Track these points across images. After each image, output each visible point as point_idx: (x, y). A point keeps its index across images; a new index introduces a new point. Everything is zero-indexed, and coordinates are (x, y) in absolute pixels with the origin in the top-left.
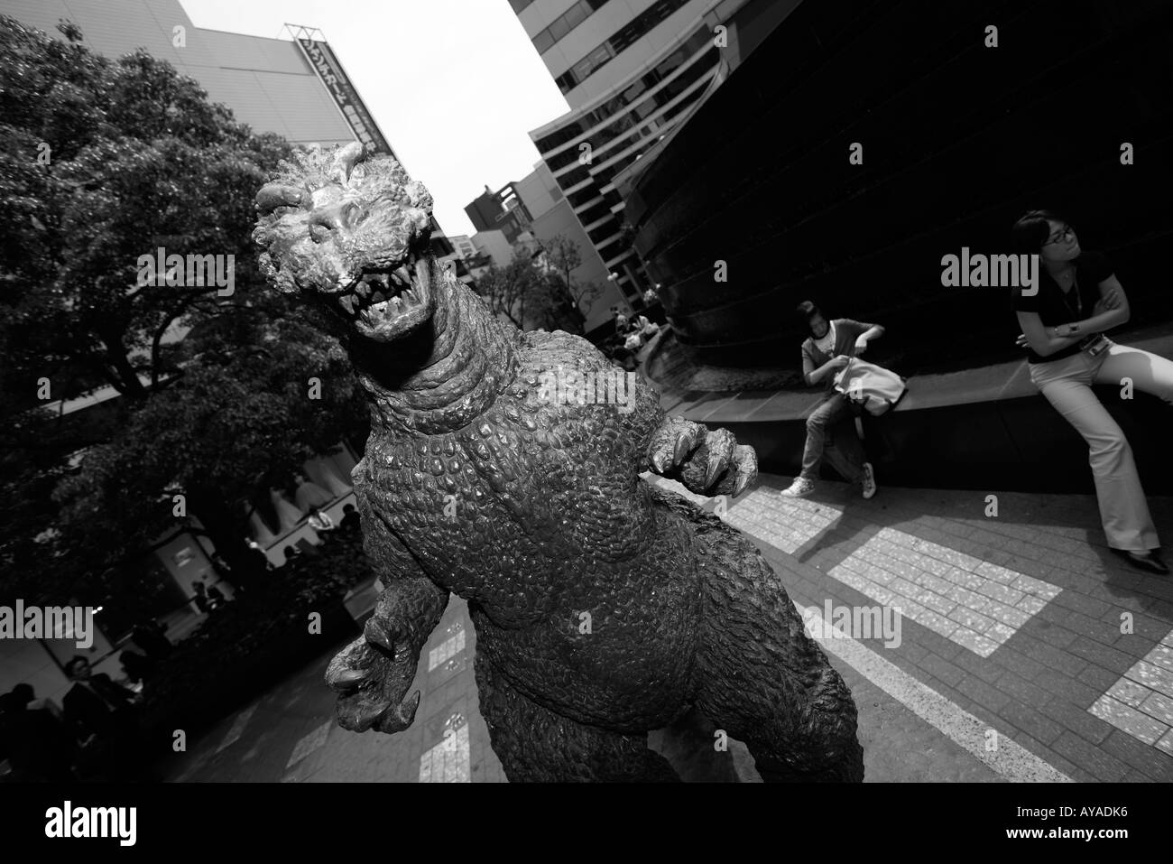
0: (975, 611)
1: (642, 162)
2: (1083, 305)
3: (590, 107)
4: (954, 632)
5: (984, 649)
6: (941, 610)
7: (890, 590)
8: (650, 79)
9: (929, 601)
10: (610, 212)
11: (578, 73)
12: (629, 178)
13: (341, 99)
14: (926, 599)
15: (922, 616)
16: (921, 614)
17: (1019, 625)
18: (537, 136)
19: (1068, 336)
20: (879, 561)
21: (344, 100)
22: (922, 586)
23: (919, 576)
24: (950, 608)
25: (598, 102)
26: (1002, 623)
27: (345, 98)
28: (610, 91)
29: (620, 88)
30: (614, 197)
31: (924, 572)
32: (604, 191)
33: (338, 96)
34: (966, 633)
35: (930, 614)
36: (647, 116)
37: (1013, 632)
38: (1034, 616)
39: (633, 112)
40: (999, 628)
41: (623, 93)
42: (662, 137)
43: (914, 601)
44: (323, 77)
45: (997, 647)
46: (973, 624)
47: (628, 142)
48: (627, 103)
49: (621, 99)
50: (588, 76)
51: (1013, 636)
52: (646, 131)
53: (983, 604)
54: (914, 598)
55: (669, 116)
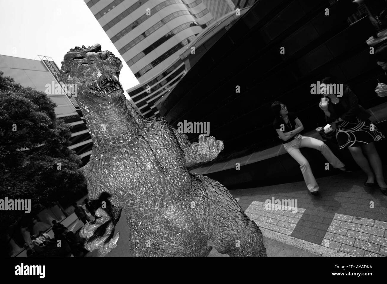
0: (284, 221)
1: (163, 98)
2: (292, 126)
3: (146, 83)
4: (280, 229)
5: (289, 233)
6: (274, 223)
7: (258, 220)
8: (164, 74)
9: (270, 221)
10: (154, 114)
11: (141, 73)
12: (160, 103)
13: (58, 79)
14: (269, 221)
15: (269, 227)
16: (269, 226)
17: (297, 223)
18: (129, 91)
19: (291, 135)
20: (253, 212)
21: (59, 80)
22: (267, 217)
23: (266, 214)
24: (277, 222)
25: (148, 81)
26: (292, 223)
27: (60, 79)
28: (152, 77)
29: (155, 77)
30: (155, 109)
31: (267, 212)
32: (152, 108)
33: (57, 79)
34: (283, 229)
35: (272, 225)
36: (164, 85)
37: (296, 225)
38: (300, 219)
39: (160, 84)
40: (292, 225)
41: (156, 78)
42: (169, 91)
43: (266, 222)
44: (52, 72)
45: (292, 231)
46: (284, 225)
47: (159, 93)
48: (158, 81)
49: (156, 80)
50: (145, 73)
51: (296, 227)
52: (164, 89)
53: (286, 219)
54: (266, 221)
55: (171, 85)
